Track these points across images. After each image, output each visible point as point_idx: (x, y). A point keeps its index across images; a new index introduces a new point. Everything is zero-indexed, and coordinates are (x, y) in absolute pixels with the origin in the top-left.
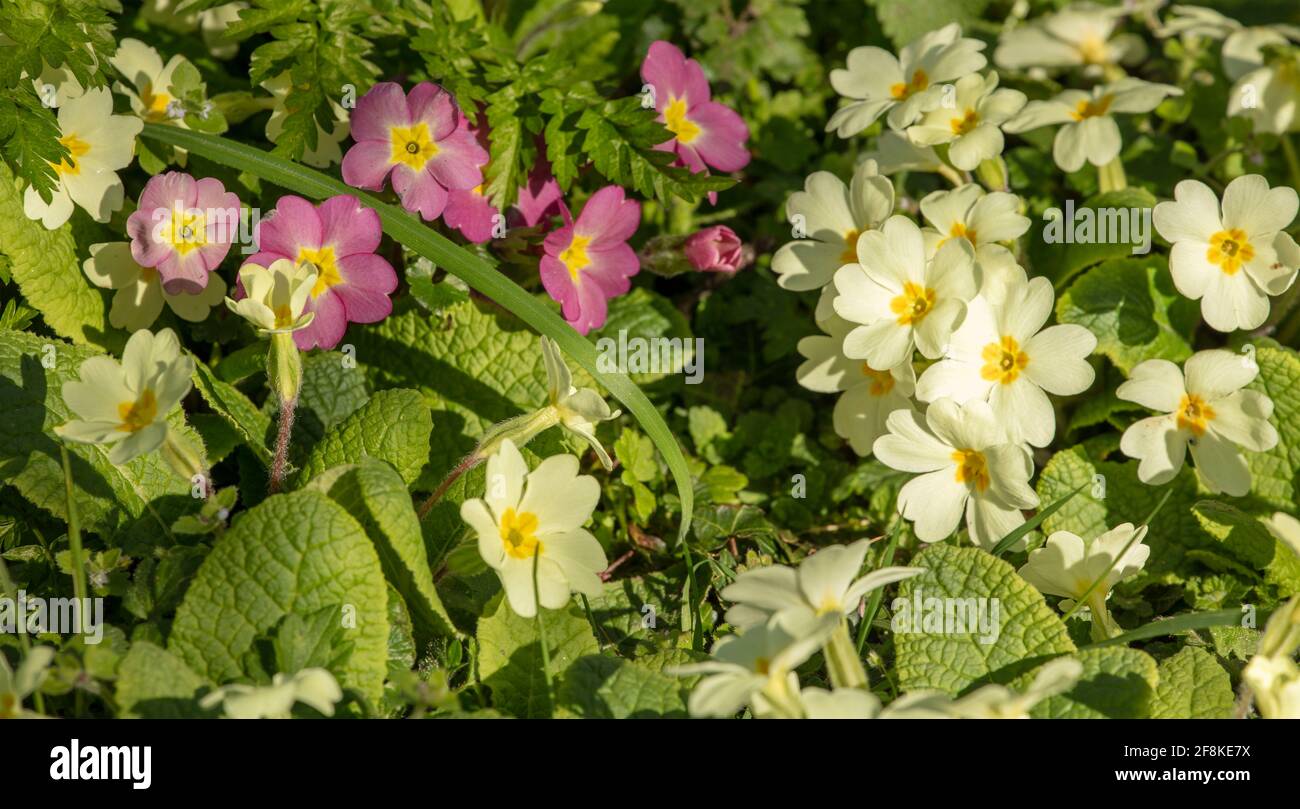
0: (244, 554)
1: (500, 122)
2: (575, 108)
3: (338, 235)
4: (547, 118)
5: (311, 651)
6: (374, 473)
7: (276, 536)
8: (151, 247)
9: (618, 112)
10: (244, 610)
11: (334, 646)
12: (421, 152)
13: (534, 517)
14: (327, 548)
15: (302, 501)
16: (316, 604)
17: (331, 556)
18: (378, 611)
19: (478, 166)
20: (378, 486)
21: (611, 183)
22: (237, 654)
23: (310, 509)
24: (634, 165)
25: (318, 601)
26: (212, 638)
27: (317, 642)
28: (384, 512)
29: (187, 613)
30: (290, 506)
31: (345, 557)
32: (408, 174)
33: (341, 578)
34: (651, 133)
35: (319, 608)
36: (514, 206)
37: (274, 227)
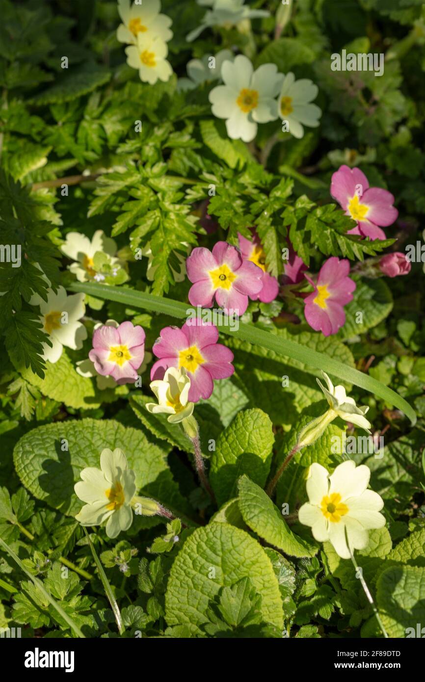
0: (191, 562)
1: (265, 232)
2: (302, 215)
3: (196, 339)
4: (289, 227)
5: (240, 604)
6: (247, 504)
7: (205, 551)
8: (104, 367)
9: (324, 212)
10: (200, 589)
11: (251, 600)
12: (227, 279)
13: (338, 495)
14: (233, 552)
15: (213, 530)
16: (236, 579)
17: (237, 556)
18: (269, 574)
19: (259, 278)
20: (251, 512)
21: (331, 256)
22: (203, 611)
23: (218, 534)
24: (340, 242)
25: (236, 577)
26: (187, 606)
27: (242, 598)
28: (258, 527)
29: (171, 596)
30: (207, 534)
31: (244, 553)
32: (223, 293)
33: (245, 564)
34: (344, 224)
35: (238, 580)
36: (283, 273)
37: (162, 346)
